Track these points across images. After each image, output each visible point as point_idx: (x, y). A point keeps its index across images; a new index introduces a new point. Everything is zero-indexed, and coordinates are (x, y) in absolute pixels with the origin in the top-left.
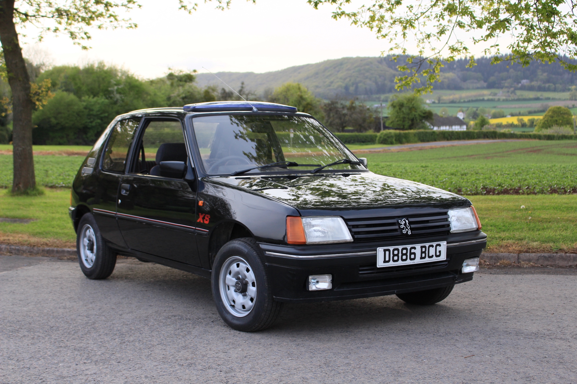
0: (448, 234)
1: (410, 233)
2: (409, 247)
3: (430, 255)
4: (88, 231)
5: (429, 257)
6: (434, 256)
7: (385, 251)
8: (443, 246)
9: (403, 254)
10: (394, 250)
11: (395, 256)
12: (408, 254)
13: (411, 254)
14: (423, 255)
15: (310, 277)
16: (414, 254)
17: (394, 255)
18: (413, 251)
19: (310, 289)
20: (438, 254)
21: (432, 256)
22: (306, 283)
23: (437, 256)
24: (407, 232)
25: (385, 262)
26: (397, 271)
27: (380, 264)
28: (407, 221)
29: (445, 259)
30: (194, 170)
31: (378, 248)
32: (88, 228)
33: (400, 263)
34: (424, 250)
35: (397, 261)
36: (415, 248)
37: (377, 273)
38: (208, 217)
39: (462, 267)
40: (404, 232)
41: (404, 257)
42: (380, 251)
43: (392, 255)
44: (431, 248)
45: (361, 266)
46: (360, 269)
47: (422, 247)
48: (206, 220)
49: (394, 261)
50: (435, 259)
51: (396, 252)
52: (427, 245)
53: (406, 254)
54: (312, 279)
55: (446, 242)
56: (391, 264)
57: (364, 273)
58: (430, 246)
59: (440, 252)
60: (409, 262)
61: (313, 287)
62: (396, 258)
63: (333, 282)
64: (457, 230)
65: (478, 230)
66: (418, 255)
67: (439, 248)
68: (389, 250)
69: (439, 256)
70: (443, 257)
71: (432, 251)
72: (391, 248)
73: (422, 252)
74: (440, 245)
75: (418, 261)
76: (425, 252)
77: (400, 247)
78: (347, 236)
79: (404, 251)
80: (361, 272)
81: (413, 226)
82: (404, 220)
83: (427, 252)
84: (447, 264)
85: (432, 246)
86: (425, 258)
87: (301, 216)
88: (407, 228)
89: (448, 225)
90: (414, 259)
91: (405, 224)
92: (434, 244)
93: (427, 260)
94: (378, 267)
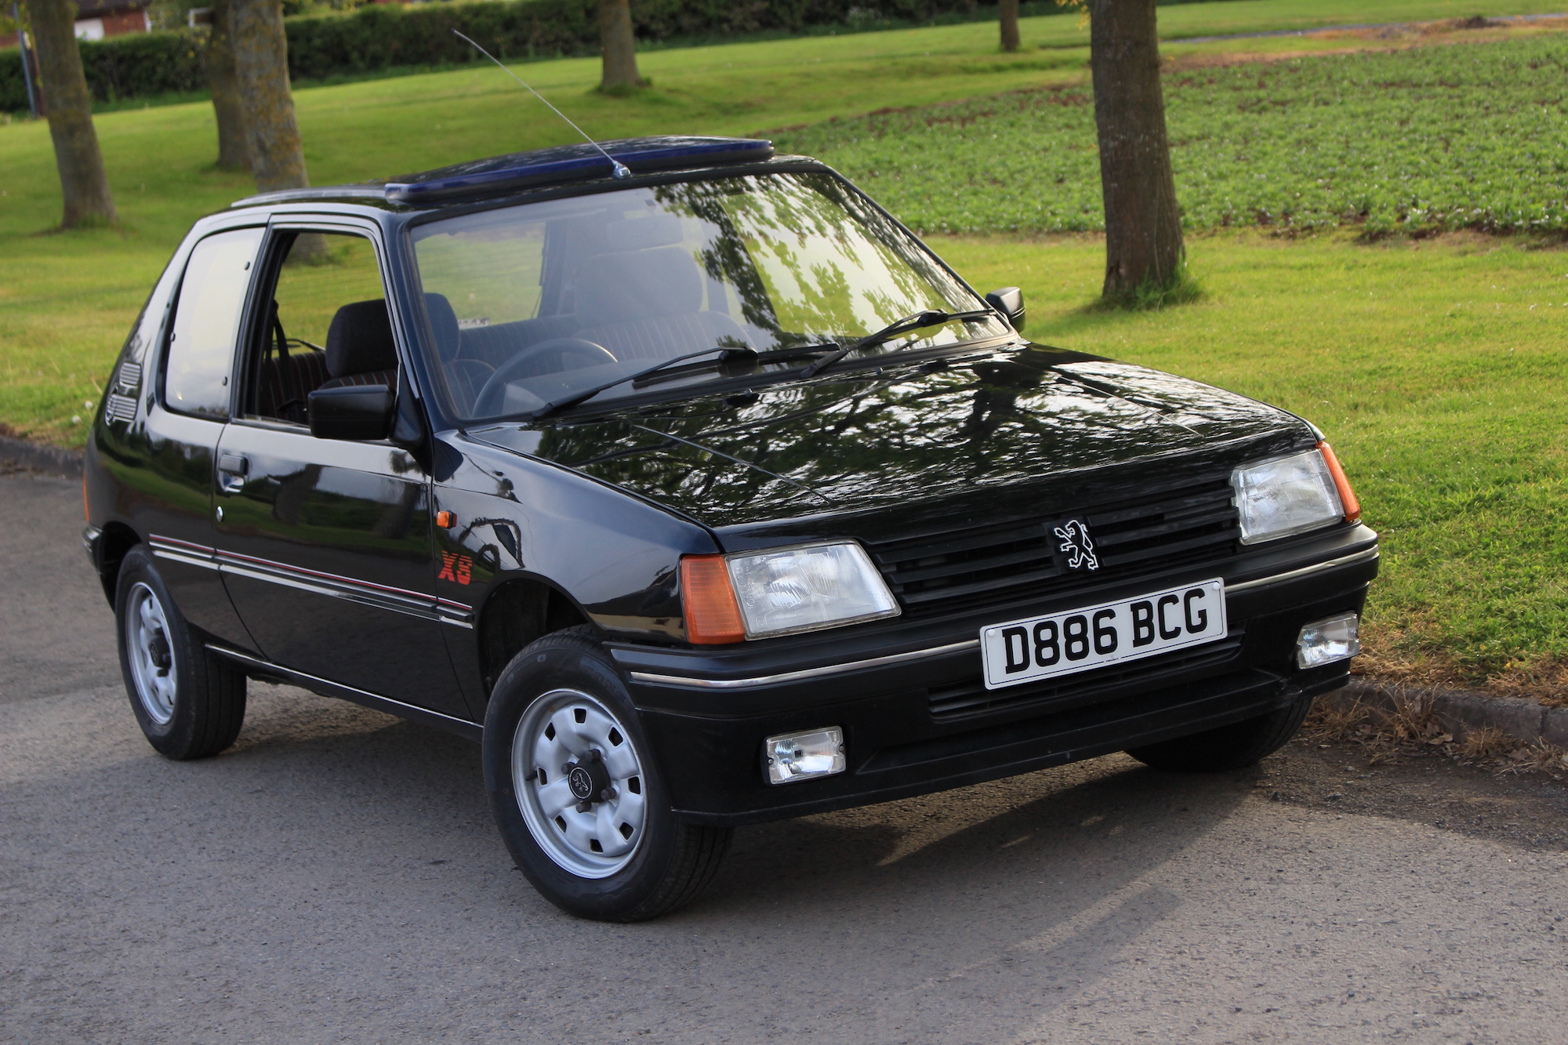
0: (1234, 552)
1: (1093, 564)
2: (1088, 612)
3: (1169, 628)
4: (146, 604)
5: (1166, 635)
6: (1184, 630)
7: (1008, 634)
8: (1214, 595)
9: (1070, 639)
10: (1038, 628)
11: (1045, 648)
12: (1090, 635)
13: (1099, 633)
14: (1144, 632)
15: (769, 742)
16: (1111, 631)
17: (1041, 645)
18: (1104, 623)
19: (774, 780)
20: (1196, 621)
21: (1176, 632)
22: (760, 762)
23: (1192, 629)
24: (1085, 561)
25: (1011, 668)
26: (1060, 690)
27: (996, 676)
28: (1083, 528)
29: (1225, 635)
30: (418, 405)
31: (983, 629)
32: (146, 594)
33: (1065, 666)
34: (1143, 614)
35: (1054, 660)
36: (1110, 614)
37: (992, 704)
38: (465, 563)
39: (1299, 648)
40: (1074, 563)
41: (1077, 647)
42: (991, 638)
43: (1032, 646)
44: (1168, 607)
45: (933, 691)
46: (933, 699)
47: (1135, 608)
48: (464, 573)
49: (1042, 662)
50: (1186, 640)
51: (1046, 635)
52: (1154, 598)
53: (1082, 637)
54: (776, 747)
55: (1220, 579)
56: (1035, 673)
57: (947, 710)
58: (1162, 602)
59: (1202, 614)
60: (1094, 661)
61: (782, 772)
62: (1047, 653)
63: (849, 749)
64: (1264, 535)
65: (1344, 524)
66: (1125, 634)
67: (1196, 604)
68: (1022, 632)
69: (1202, 627)
70: (1217, 629)
71: (1174, 616)
72: (1029, 624)
73: (1138, 624)
74: (1200, 593)
75: (1126, 651)
76: (1148, 622)
77: (1059, 618)
78: (883, 602)
79: (1075, 629)
80: (936, 710)
81: (1105, 542)
82: (1074, 525)
83: (1155, 621)
84: (1238, 649)
85: (1173, 599)
86: (1150, 639)
87: (722, 552)
88: (1082, 549)
89: (1234, 521)
90: (1112, 648)
91: (1077, 539)
92: (1180, 592)
93: (1159, 646)
94: (989, 687)
